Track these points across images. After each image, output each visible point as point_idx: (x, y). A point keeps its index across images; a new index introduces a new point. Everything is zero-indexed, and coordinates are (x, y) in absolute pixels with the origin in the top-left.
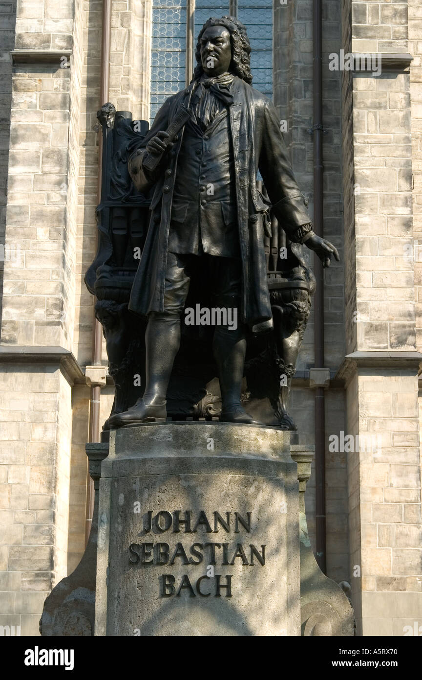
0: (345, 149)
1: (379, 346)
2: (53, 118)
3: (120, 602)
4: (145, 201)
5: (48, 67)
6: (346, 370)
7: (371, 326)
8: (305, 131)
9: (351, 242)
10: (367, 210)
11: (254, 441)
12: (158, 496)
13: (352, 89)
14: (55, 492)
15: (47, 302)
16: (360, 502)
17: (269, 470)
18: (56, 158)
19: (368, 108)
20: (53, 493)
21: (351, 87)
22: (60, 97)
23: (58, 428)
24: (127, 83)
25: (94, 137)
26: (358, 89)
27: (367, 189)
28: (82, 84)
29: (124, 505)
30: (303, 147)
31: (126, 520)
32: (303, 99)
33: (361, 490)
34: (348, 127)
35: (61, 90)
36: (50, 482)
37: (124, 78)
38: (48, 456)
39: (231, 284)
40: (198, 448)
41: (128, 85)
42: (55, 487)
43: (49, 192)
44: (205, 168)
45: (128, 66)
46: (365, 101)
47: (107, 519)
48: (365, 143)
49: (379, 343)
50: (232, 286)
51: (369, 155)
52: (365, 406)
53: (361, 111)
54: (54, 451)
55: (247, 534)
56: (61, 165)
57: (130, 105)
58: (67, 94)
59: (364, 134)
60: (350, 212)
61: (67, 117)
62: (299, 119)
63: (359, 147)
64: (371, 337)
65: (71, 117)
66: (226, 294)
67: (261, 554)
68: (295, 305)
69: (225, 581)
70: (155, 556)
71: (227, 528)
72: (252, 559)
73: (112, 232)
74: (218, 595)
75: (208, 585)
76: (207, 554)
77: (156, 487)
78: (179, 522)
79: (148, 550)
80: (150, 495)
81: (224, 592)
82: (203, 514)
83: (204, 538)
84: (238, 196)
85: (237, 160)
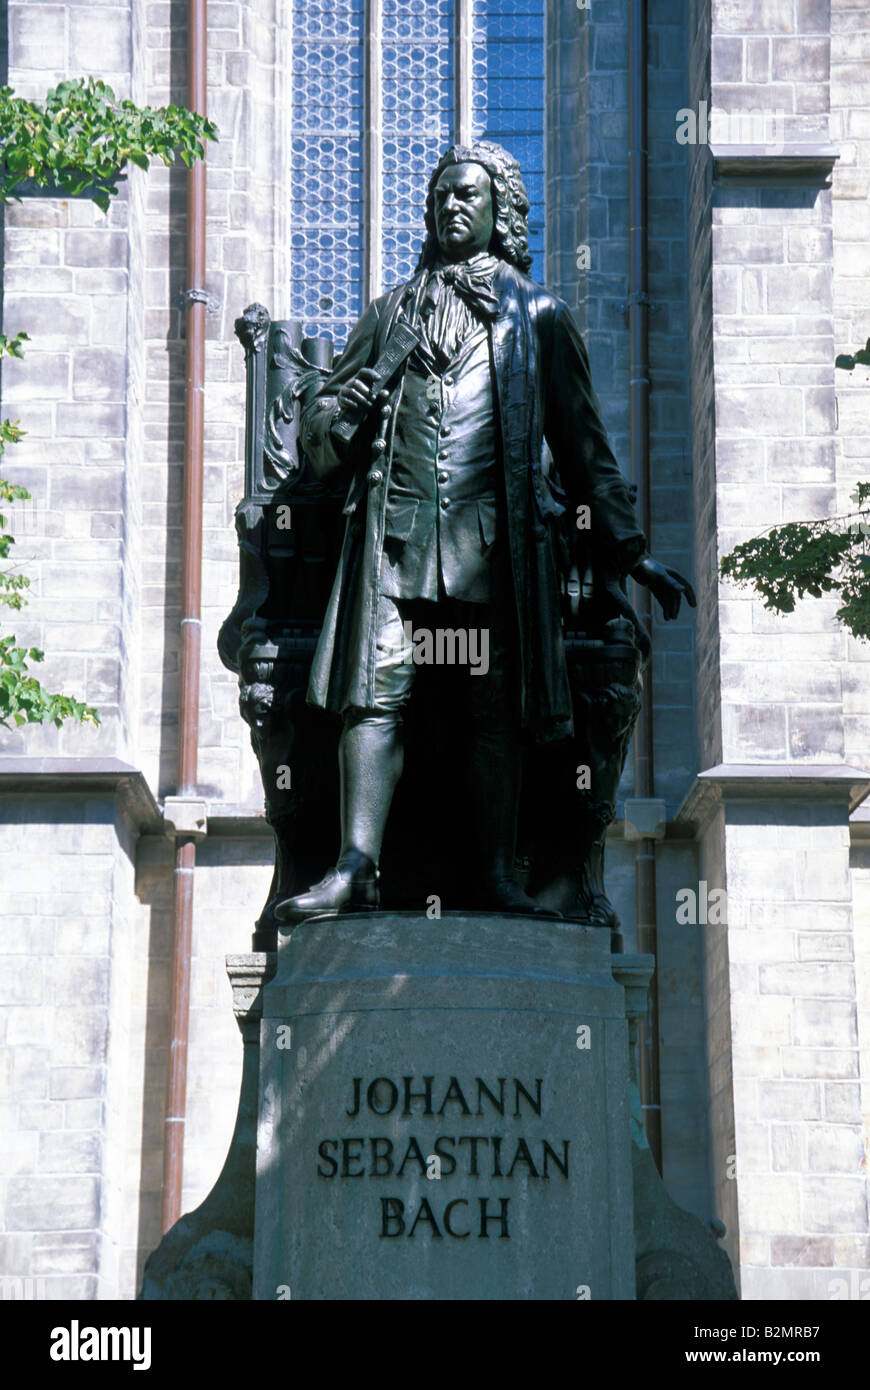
0: (694, 345)
1: (767, 753)
2: (95, 285)
6: (699, 803)
7: (752, 711)
8: (611, 307)
9: (709, 539)
10: (741, 474)
11: (544, 946)
12: (372, 1051)
13: (710, 221)
14: (105, 1061)
15: (89, 668)
16: (731, 1077)
17: (572, 1002)
18: (101, 368)
19: (741, 260)
20: (103, 1064)
21: (708, 219)
22: (108, 239)
23: (111, 927)
24: (241, 205)
25: (176, 319)
26: (724, 222)
27: (742, 430)
28: (148, 207)
30: (609, 341)
31: (310, 1096)
32: (608, 239)
33: (734, 1051)
34: (702, 300)
35: (110, 224)
36: (95, 1042)
37: (237, 195)
38: (91, 986)
39: (496, 653)
40: (443, 960)
41: (245, 210)
42: (105, 1051)
43: (89, 440)
44: (447, 439)
45: (243, 169)
46: (738, 247)
47: (276, 1095)
48: (737, 335)
49: (768, 747)
50: (498, 656)
51: (746, 360)
52: (740, 878)
53: (727, 267)
54: (105, 976)
55: (536, 1118)
56: (113, 384)
57: (248, 253)
58: (122, 234)
59: (733, 317)
60: (706, 476)
61: (124, 283)
62: (599, 282)
63: (724, 343)
64: (750, 735)
65: (131, 282)
67: (562, 1159)
68: (614, 691)
69: (494, 1209)
70: (366, 1163)
71: (499, 1107)
72: (546, 1168)
73: (268, 555)
74: (484, 1236)
75: (465, 1218)
76: (462, 1157)
77: (368, 1034)
78: (410, 1096)
79: (355, 1150)
80: (356, 1049)
81: (495, 1230)
82: (454, 1082)
83: (456, 1126)
84: (509, 490)
85: (506, 422)
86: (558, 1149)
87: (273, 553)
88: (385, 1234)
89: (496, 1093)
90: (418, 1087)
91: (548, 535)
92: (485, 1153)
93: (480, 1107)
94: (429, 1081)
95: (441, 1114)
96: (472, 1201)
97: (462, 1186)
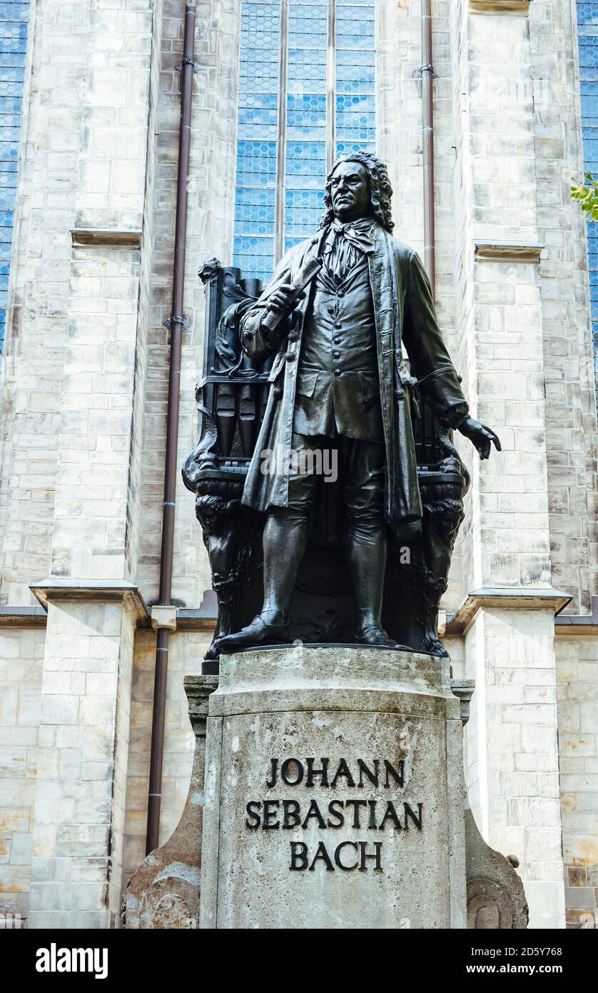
1: (507, 581)
2: (118, 308)
3: (234, 878)
4: (258, 376)
5: (114, 249)
6: (466, 612)
7: (499, 557)
11: (405, 669)
12: (285, 740)
15: (109, 526)
17: (425, 707)
18: (121, 355)
19: (492, 302)
20: (112, 760)
25: (165, 334)
26: (481, 281)
27: (492, 396)
28: (152, 272)
29: (239, 752)
31: (241, 771)
34: (467, 326)
35: (130, 275)
36: (108, 746)
38: (106, 714)
39: (371, 475)
40: (334, 677)
42: (114, 753)
43: (113, 395)
44: (339, 331)
46: (488, 295)
47: (217, 769)
48: (488, 343)
49: (509, 578)
50: (372, 476)
51: (494, 357)
52: (491, 655)
53: (484, 305)
54: (114, 708)
55: (399, 788)
56: (127, 364)
58: (136, 280)
59: (486, 333)
61: (136, 307)
64: (498, 571)
65: (141, 308)
66: (363, 488)
67: (417, 815)
68: (448, 503)
69: (371, 850)
70: (280, 817)
71: (374, 780)
72: (406, 822)
73: (217, 415)
74: (363, 869)
75: (349, 856)
76: (348, 814)
77: (282, 728)
78: (312, 773)
79: (272, 809)
80: (274, 739)
81: (371, 864)
82: (343, 762)
83: (344, 794)
84: (380, 366)
85: (379, 322)
86: (415, 809)
87: (220, 414)
88: (293, 868)
89: (372, 770)
90: (318, 766)
91: (407, 396)
92: (365, 813)
93: (361, 780)
94: (325, 761)
95: (334, 785)
96: (355, 845)
97: (347, 833)
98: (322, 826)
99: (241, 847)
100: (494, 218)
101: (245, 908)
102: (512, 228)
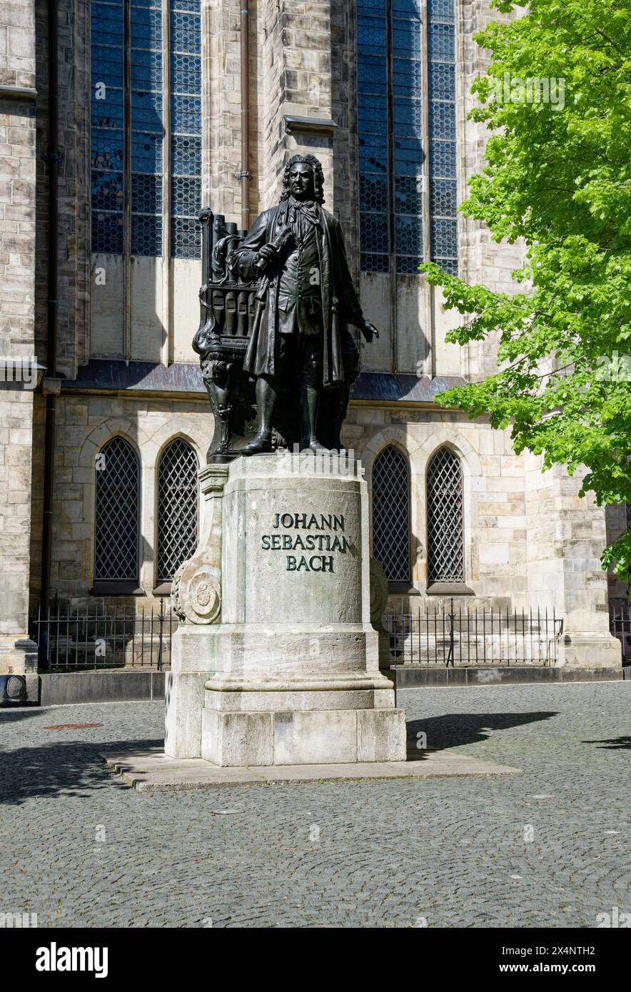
2: (22, 153)
5: (14, 103)
8: (233, 176)
12: (282, 504)
15: (22, 322)
17: (351, 487)
18: (25, 191)
21: (282, 146)
22: (27, 133)
29: (257, 509)
30: (232, 191)
31: (257, 519)
32: (232, 147)
35: (29, 126)
36: (27, 480)
41: (74, 119)
43: (21, 222)
45: (73, 101)
47: (243, 518)
50: (315, 356)
54: (31, 454)
55: (340, 529)
56: (30, 198)
57: (75, 139)
58: (33, 130)
62: (228, 165)
66: (310, 362)
69: (328, 560)
70: (281, 544)
71: (329, 525)
74: (324, 570)
75: (317, 563)
76: (316, 543)
77: (281, 497)
78: (297, 521)
79: (276, 539)
80: (276, 503)
81: (327, 567)
82: (313, 516)
83: (314, 532)
84: (323, 293)
85: (322, 267)
86: (348, 540)
88: (289, 569)
89: (328, 521)
90: (301, 518)
92: (325, 542)
93: (322, 525)
94: (305, 516)
95: (309, 528)
96: (319, 558)
97: (316, 552)
98: (303, 548)
99: (259, 559)
100: (300, 99)
101: (262, 589)
102: (313, 108)
